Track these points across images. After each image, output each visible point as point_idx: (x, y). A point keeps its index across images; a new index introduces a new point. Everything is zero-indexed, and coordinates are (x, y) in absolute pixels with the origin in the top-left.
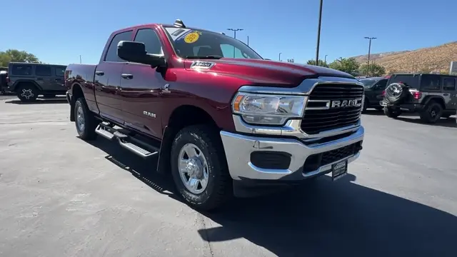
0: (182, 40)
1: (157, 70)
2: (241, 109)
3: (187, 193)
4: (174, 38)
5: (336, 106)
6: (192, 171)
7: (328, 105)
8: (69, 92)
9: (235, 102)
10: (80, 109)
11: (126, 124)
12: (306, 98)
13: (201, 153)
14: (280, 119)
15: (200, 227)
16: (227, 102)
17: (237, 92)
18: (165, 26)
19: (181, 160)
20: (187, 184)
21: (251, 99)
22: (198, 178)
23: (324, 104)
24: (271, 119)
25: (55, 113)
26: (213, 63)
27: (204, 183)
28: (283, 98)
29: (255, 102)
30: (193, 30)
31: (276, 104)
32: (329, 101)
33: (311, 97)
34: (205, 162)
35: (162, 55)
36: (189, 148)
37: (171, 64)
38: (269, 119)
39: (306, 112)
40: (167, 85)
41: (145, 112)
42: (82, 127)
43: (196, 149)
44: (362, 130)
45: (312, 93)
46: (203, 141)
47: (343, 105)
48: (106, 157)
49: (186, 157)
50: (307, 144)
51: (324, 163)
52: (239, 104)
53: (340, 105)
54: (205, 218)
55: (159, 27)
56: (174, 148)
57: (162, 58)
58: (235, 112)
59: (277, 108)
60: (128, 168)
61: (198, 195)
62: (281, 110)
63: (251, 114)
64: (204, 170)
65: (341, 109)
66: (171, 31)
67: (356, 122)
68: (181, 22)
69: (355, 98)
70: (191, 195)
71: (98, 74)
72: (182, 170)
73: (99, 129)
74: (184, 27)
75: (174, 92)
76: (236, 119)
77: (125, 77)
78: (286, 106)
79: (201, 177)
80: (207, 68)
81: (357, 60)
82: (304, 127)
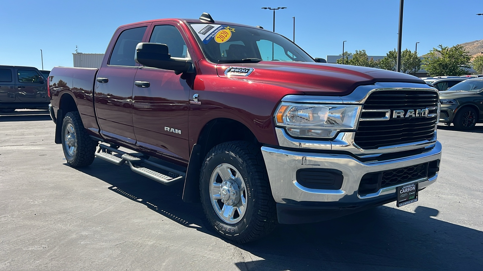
0: (212, 39)
1: (182, 77)
2: (285, 121)
3: (221, 224)
4: (202, 37)
5: (398, 117)
6: (227, 196)
7: (388, 115)
8: (54, 105)
9: (278, 114)
10: (70, 127)
11: (139, 144)
12: (360, 107)
13: (238, 175)
14: (330, 132)
15: (238, 260)
16: (269, 114)
17: (280, 101)
18: (190, 23)
19: (213, 185)
20: (219, 213)
21: (297, 110)
22: (234, 205)
23: (383, 115)
24: (319, 131)
25: (23, 135)
26: (252, 68)
27: (242, 210)
28: (333, 108)
29: (300, 113)
30: (224, 25)
31: (325, 115)
32: (389, 111)
33: (365, 106)
34: (243, 185)
35: (188, 58)
36: (224, 169)
37: (199, 70)
38: (317, 132)
39: (360, 124)
40: (196, 95)
41: (167, 129)
42: (72, 151)
43: (231, 170)
44: (440, 146)
45: (366, 102)
46: (240, 160)
47: (407, 116)
48: (110, 188)
49: (219, 180)
50: (363, 160)
51: (385, 184)
52: (282, 116)
53: (405, 115)
54: (243, 251)
55: (181, 22)
56: (204, 170)
57: (189, 63)
58: (278, 124)
59: (326, 119)
60: (140, 200)
61: (233, 225)
62: (330, 121)
63: (296, 128)
64: (242, 195)
65: (405, 120)
66: (197, 28)
67: (431, 136)
68: (209, 16)
69: (425, 107)
70: (225, 226)
71: (100, 81)
72: (214, 197)
73: (99, 152)
74: (212, 22)
75: (205, 103)
76: (279, 132)
77: (140, 86)
78: (338, 117)
79: (238, 203)
80: (244, 74)
81: (467, 49)
82: (359, 141)
